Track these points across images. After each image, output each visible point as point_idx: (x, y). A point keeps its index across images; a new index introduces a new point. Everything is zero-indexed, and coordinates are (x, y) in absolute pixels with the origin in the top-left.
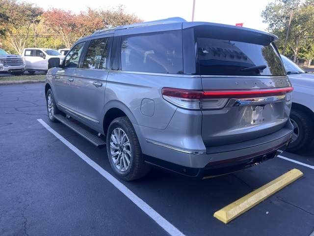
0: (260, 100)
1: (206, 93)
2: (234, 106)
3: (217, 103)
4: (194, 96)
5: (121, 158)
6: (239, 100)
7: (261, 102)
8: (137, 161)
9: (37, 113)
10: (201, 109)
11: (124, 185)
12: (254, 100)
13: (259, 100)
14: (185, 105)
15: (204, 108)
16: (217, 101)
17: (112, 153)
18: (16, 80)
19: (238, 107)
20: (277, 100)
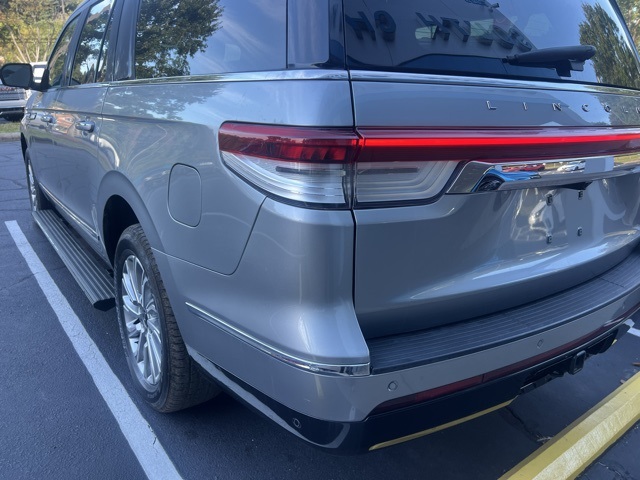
0: (564, 167)
1: (369, 140)
2: (481, 188)
3: (416, 178)
4: (324, 152)
5: (145, 346)
6: (498, 167)
7: (567, 174)
8: (177, 363)
9: (14, 207)
10: (351, 204)
11: (152, 425)
12: (542, 169)
13: (560, 169)
14: (296, 187)
15: (361, 198)
16: (414, 170)
17: (129, 325)
18: (7, 131)
19: (494, 194)
20: (615, 170)
